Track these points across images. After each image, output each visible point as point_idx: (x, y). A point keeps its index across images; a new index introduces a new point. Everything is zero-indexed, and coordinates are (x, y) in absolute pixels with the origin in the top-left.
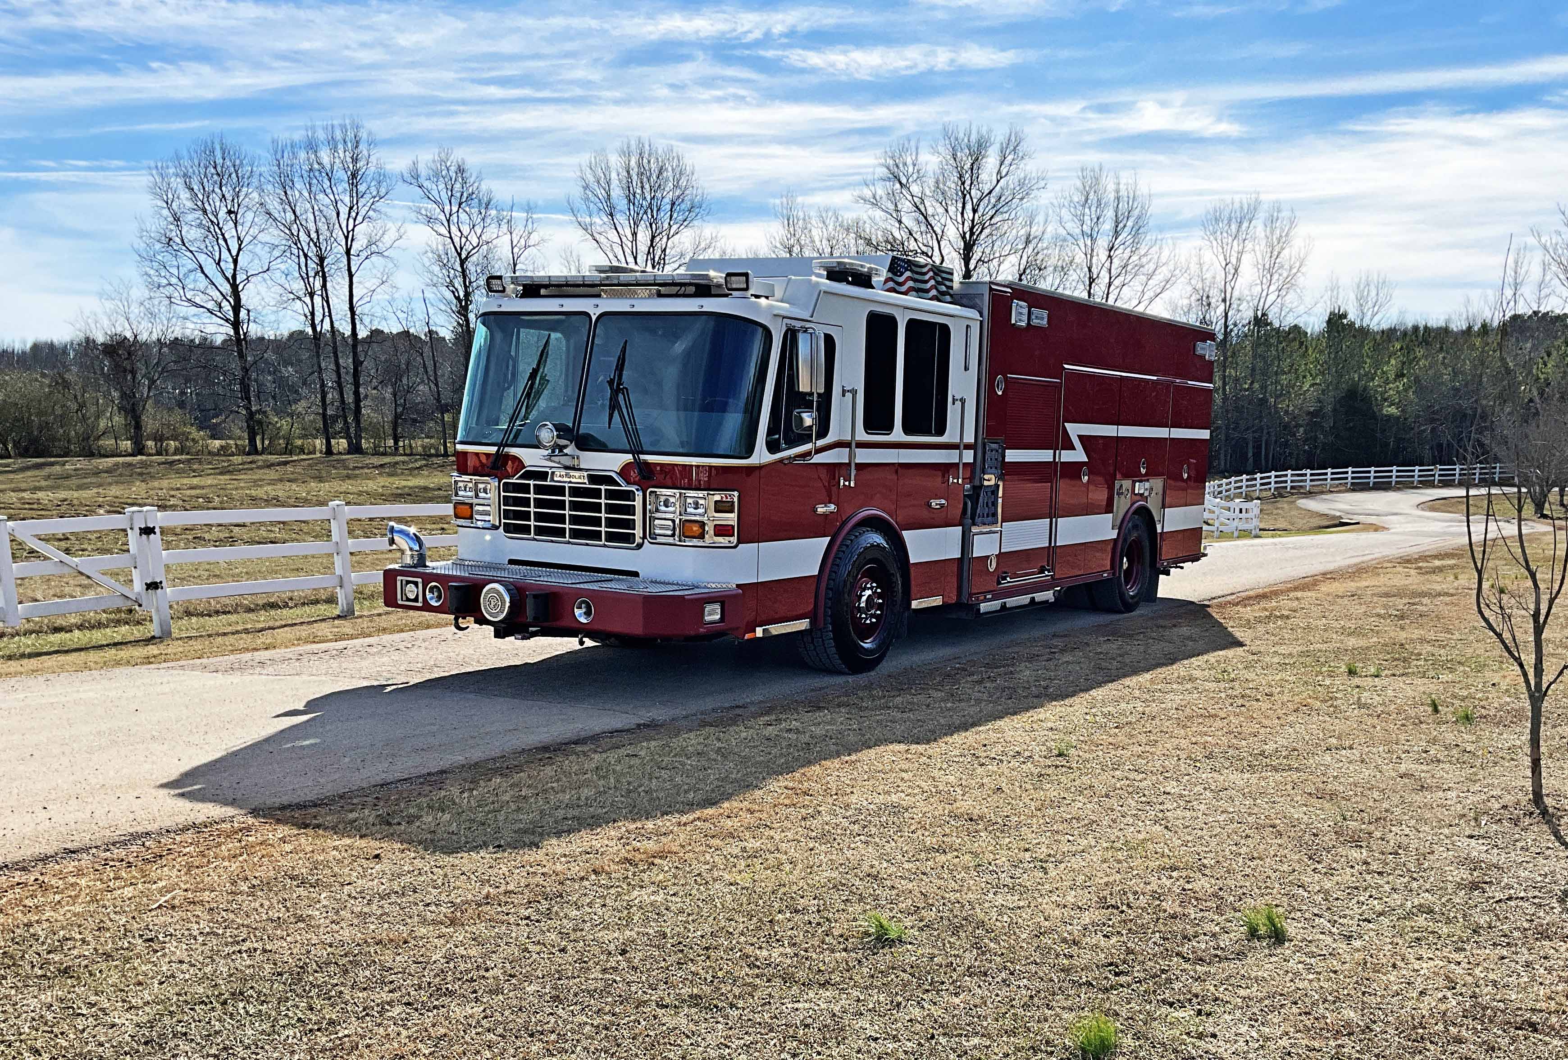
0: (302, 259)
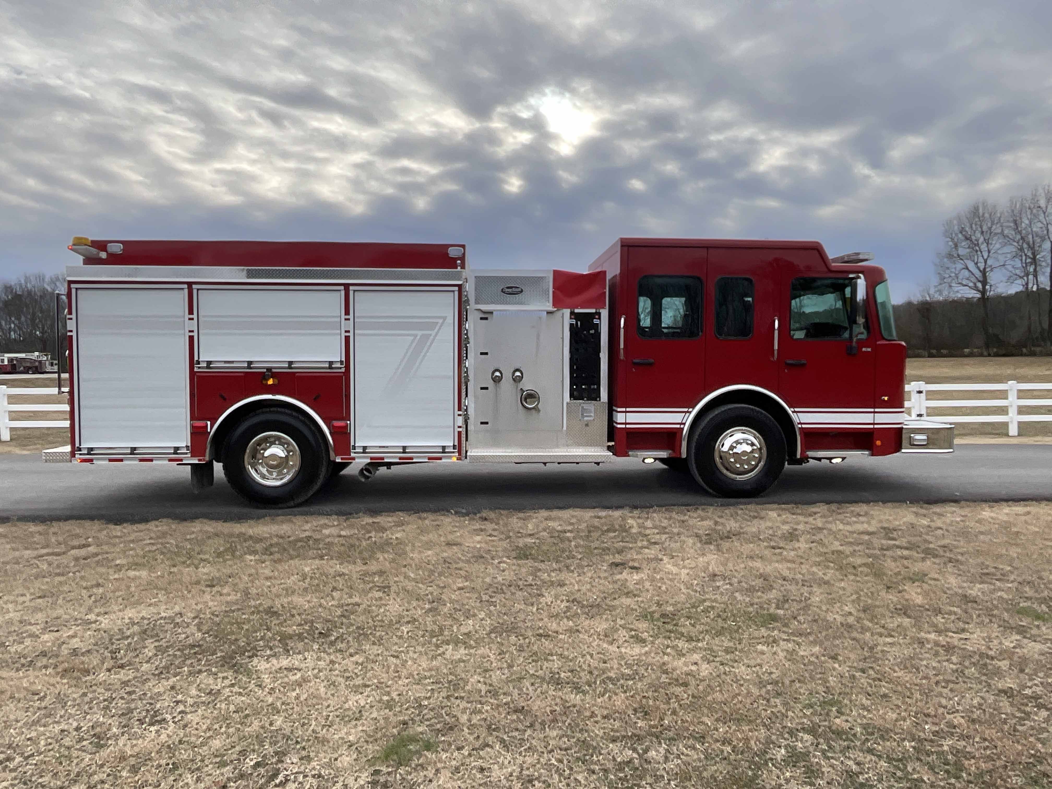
0: (1024, 258)
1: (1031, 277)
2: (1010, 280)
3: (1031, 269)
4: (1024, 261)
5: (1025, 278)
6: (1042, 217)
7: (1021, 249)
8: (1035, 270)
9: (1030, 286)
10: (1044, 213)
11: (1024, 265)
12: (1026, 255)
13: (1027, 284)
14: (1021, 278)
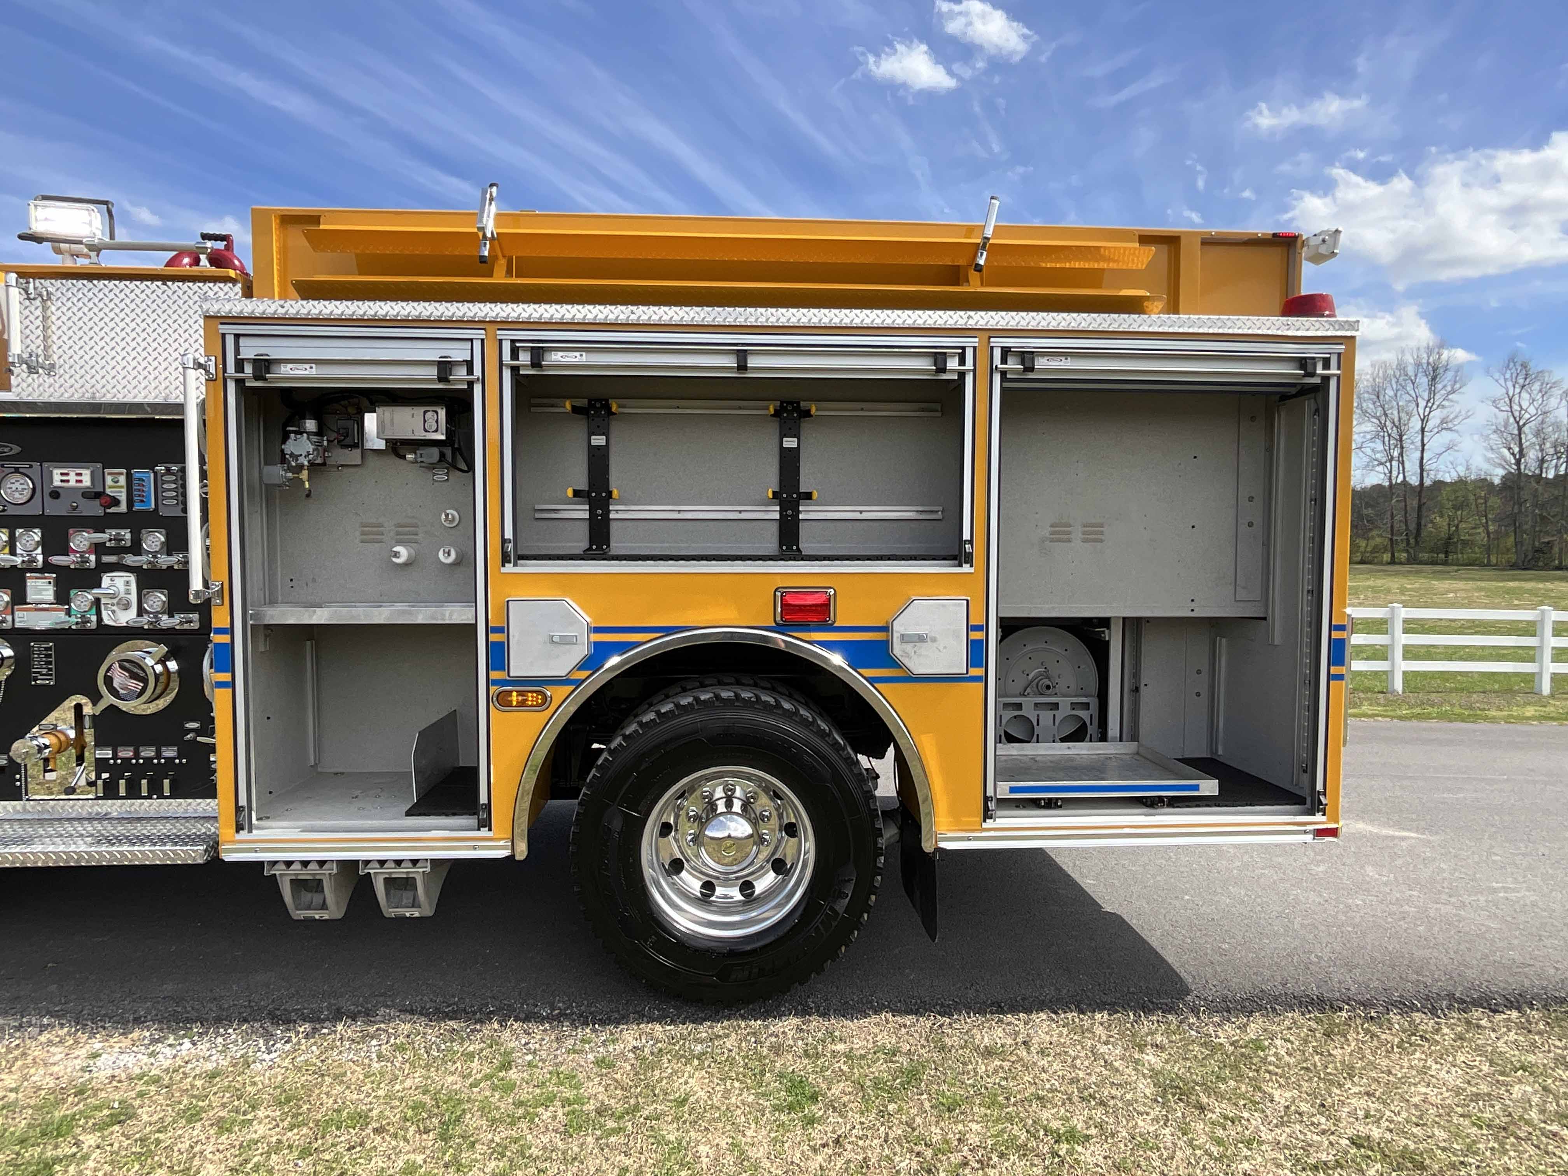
1: (1395, 463)
2: (1369, 467)
3: (1396, 454)
4: (1387, 443)
5: (1388, 464)
6: (1409, 387)
7: (1383, 427)
8: (1401, 454)
9: (1395, 474)
10: (1413, 384)
11: (1387, 448)
12: (1389, 436)
13: (1391, 472)
14: (1381, 464)
